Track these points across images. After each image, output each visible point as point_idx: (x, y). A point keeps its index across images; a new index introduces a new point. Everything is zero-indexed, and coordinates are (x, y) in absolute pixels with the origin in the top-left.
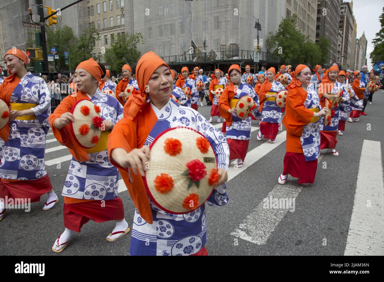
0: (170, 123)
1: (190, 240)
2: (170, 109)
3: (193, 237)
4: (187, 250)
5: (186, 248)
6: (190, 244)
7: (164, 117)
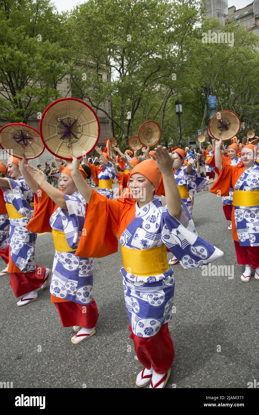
0: (143, 220)
1: (151, 322)
2: (148, 209)
3: (154, 320)
4: (147, 331)
5: (147, 328)
6: (150, 326)
7: (140, 216)
